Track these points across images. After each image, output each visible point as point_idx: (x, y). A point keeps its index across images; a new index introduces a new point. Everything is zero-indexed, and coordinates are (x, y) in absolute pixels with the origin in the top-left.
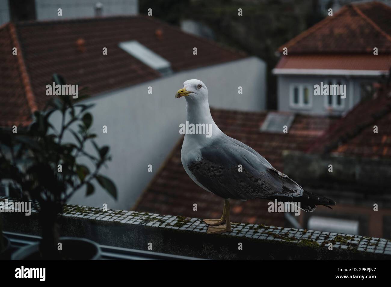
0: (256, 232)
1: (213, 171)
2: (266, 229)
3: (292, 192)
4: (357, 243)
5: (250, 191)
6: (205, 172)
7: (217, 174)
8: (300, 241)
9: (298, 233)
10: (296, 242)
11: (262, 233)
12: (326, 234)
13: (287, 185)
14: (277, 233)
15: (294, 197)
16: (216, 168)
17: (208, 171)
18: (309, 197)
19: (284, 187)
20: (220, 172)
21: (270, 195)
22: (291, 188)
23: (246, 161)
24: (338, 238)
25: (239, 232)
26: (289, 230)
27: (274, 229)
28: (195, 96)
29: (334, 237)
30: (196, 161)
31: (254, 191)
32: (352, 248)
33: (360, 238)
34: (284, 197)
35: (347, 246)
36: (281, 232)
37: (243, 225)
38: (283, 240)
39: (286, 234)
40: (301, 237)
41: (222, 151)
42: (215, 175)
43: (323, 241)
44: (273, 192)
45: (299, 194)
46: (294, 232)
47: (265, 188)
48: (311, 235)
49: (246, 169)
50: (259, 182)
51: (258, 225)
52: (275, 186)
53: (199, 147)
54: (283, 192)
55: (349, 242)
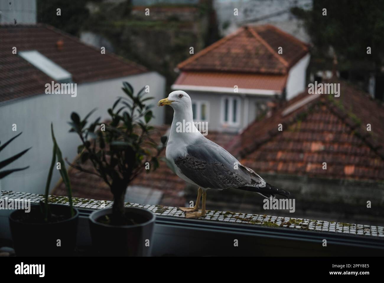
0: (225, 217)
1: (197, 165)
2: (233, 215)
3: (258, 183)
4: (307, 224)
5: (227, 182)
6: (191, 165)
7: (200, 168)
8: (263, 223)
9: (259, 217)
10: (260, 223)
11: (231, 218)
12: (281, 218)
13: (254, 178)
14: (243, 218)
15: (259, 187)
16: (199, 163)
17: (193, 165)
18: (270, 188)
19: (252, 180)
20: (203, 166)
21: (242, 186)
22: (257, 181)
23: (224, 158)
24: (292, 221)
25: (212, 217)
26: (252, 216)
27: (239, 215)
28: (178, 104)
29: (289, 220)
30: (182, 157)
31: (230, 182)
32: (304, 227)
33: (308, 221)
34: (252, 187)
35: (300, 226)
36: (245, 217)
37: (213, 212)
38: (249, 223)
39: (251, 218)
40: (263, 220)
41: (205, 149)
42: (199, 169)
43: (281, 223)
44: (244, 183)
45: (263, 186)
46: (257, 217)
47: (238, 180)
48: (270, 218)
49: (223, 165)
50: (234, 175)
51: (226, 212)
52: (246, 179)
53: (186, 145)
54: (251, 183)
55: (301, 224)
